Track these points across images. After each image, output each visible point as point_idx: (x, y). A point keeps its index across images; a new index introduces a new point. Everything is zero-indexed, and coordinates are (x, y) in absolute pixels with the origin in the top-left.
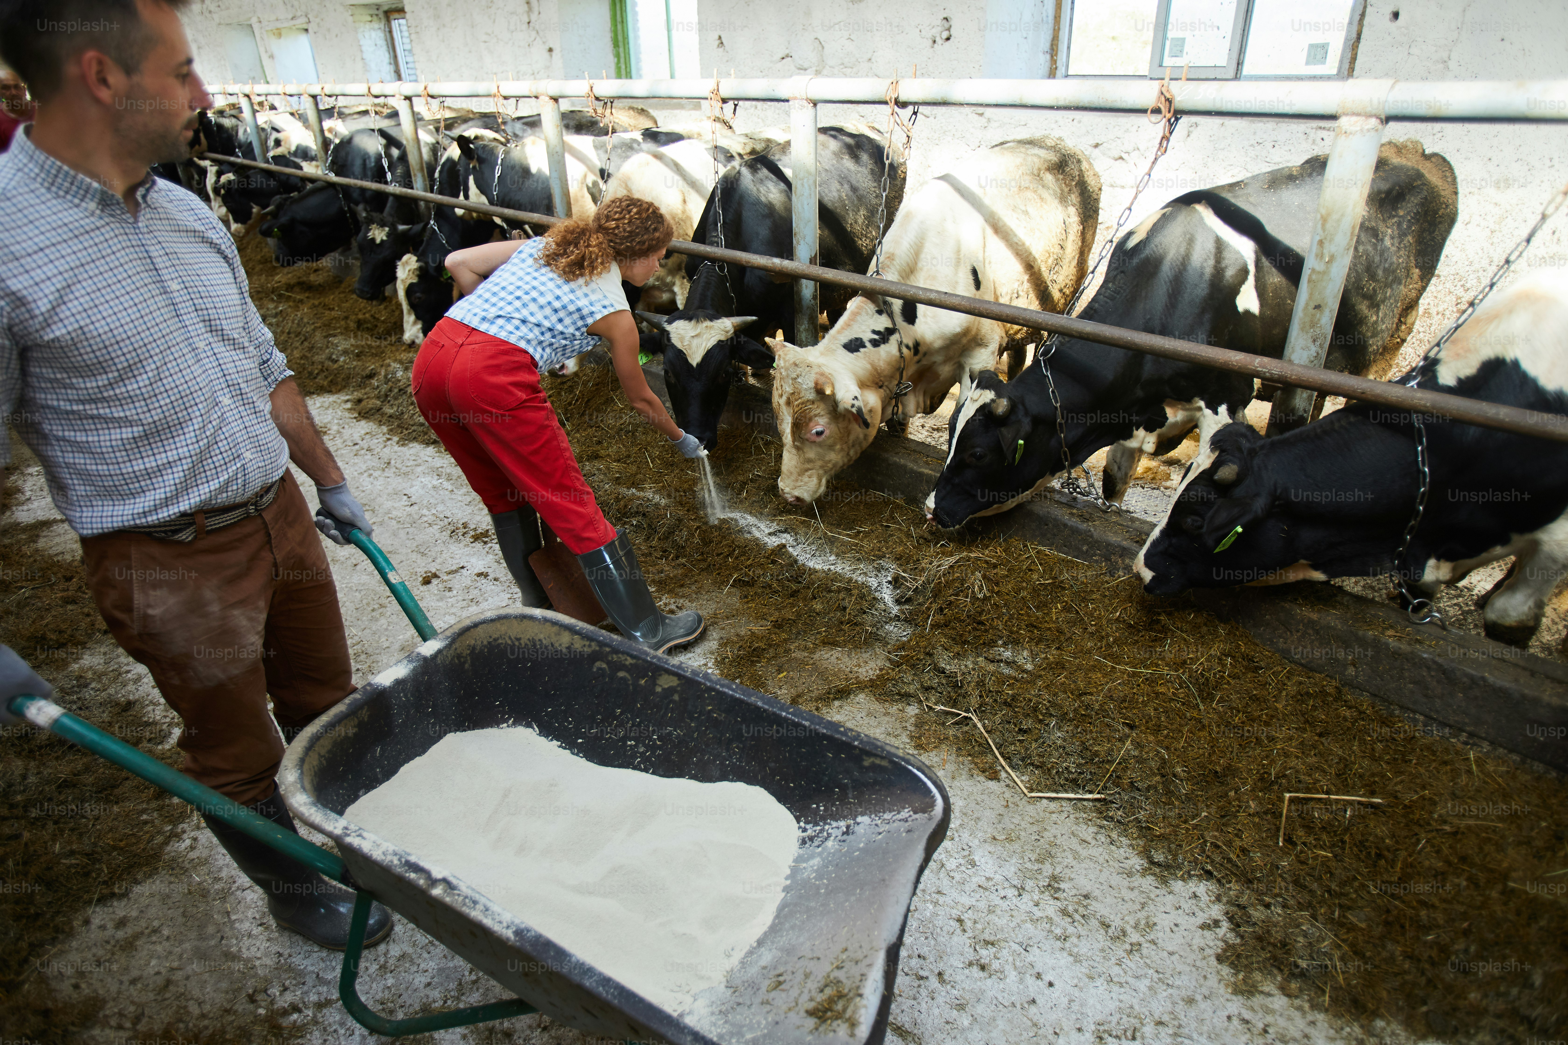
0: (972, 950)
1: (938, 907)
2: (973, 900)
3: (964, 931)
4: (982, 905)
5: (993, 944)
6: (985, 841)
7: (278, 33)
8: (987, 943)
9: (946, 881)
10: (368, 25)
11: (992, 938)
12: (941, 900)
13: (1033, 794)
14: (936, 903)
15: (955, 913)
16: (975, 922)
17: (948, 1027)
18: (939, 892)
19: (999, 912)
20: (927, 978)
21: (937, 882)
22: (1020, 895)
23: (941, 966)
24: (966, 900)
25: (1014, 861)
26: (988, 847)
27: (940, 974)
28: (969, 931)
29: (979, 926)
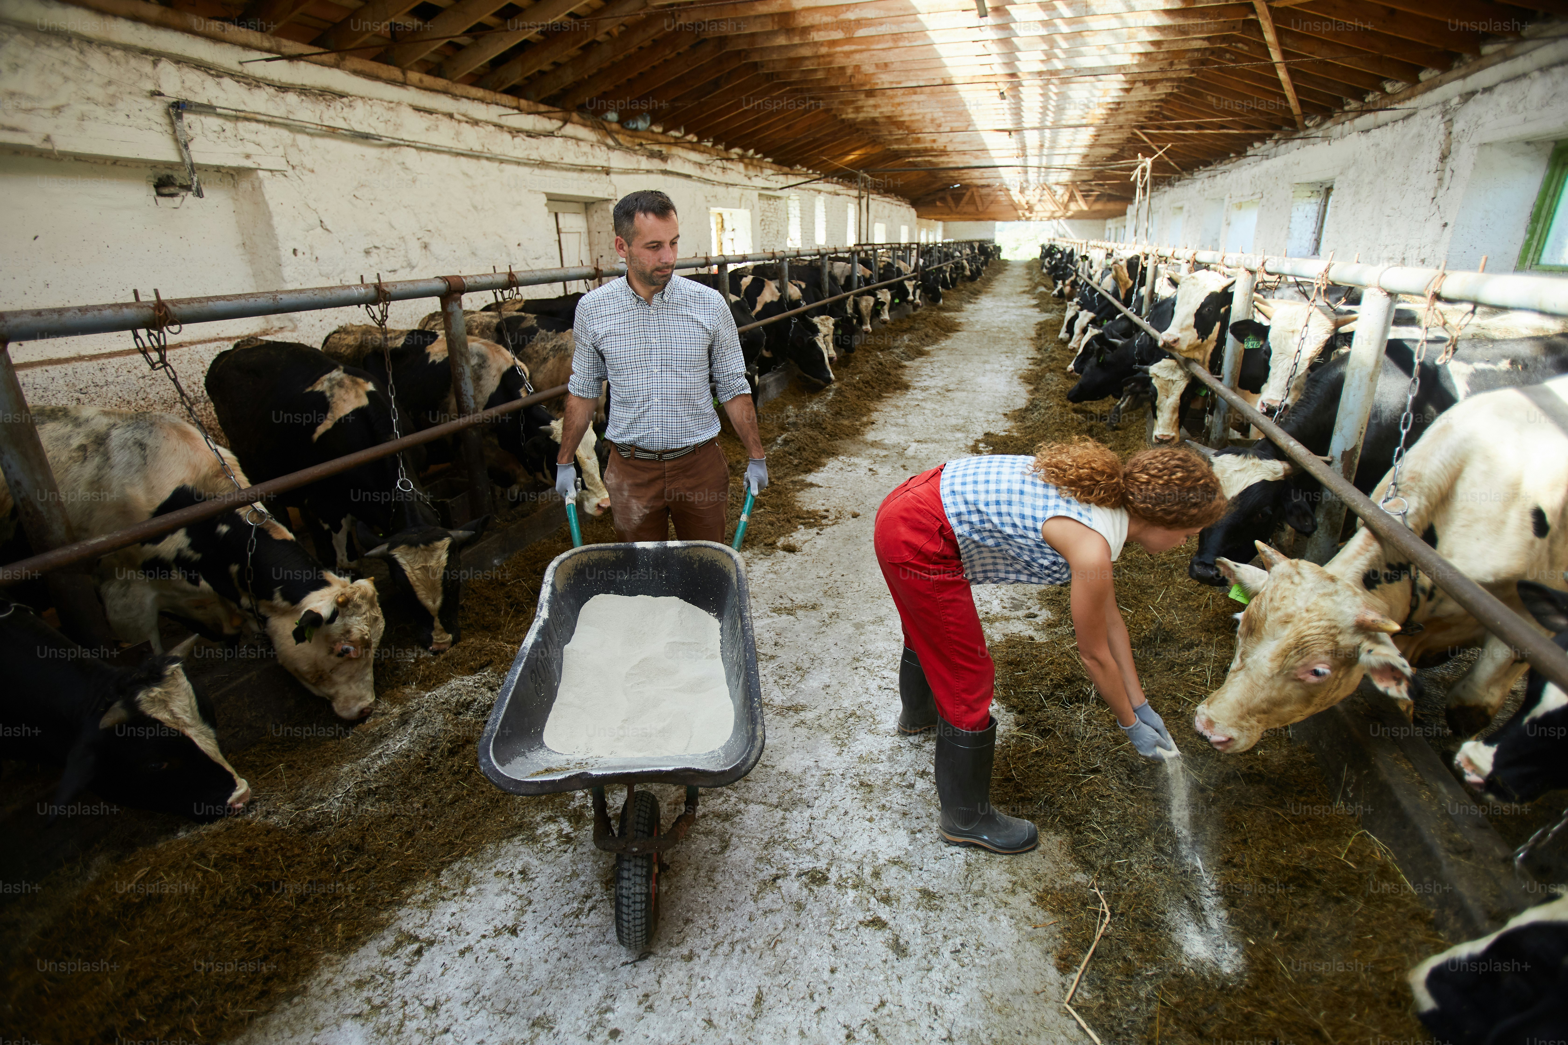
0: (861, 1022)
1: (885, 984)
2: (912, 1006)
3: (875, 1010)
4: (910, 1015)
5: (877, 1037)
6: (981, 991)
7: (1240, 206)
8: (876, 1031)
9: (914, 979)
10: (1306, 200)
11: (884, 1034)
12: (894, 983)
13: (1068, 1007)
14: (887, 979)
15: (888, 997)
16: (890, 1015)
17: (781, 1031)
18: (900, 978)
19: (913, 1030)
20: (814, 1001)
21: (910, 972)
22: (944, 1040)
23: (831, 1007)
24: (907, 1000)
25: (980, 1022)
26: (977, 997)
27: (823, 1009)
28: (878, 1014)
29: (888, 1020)
